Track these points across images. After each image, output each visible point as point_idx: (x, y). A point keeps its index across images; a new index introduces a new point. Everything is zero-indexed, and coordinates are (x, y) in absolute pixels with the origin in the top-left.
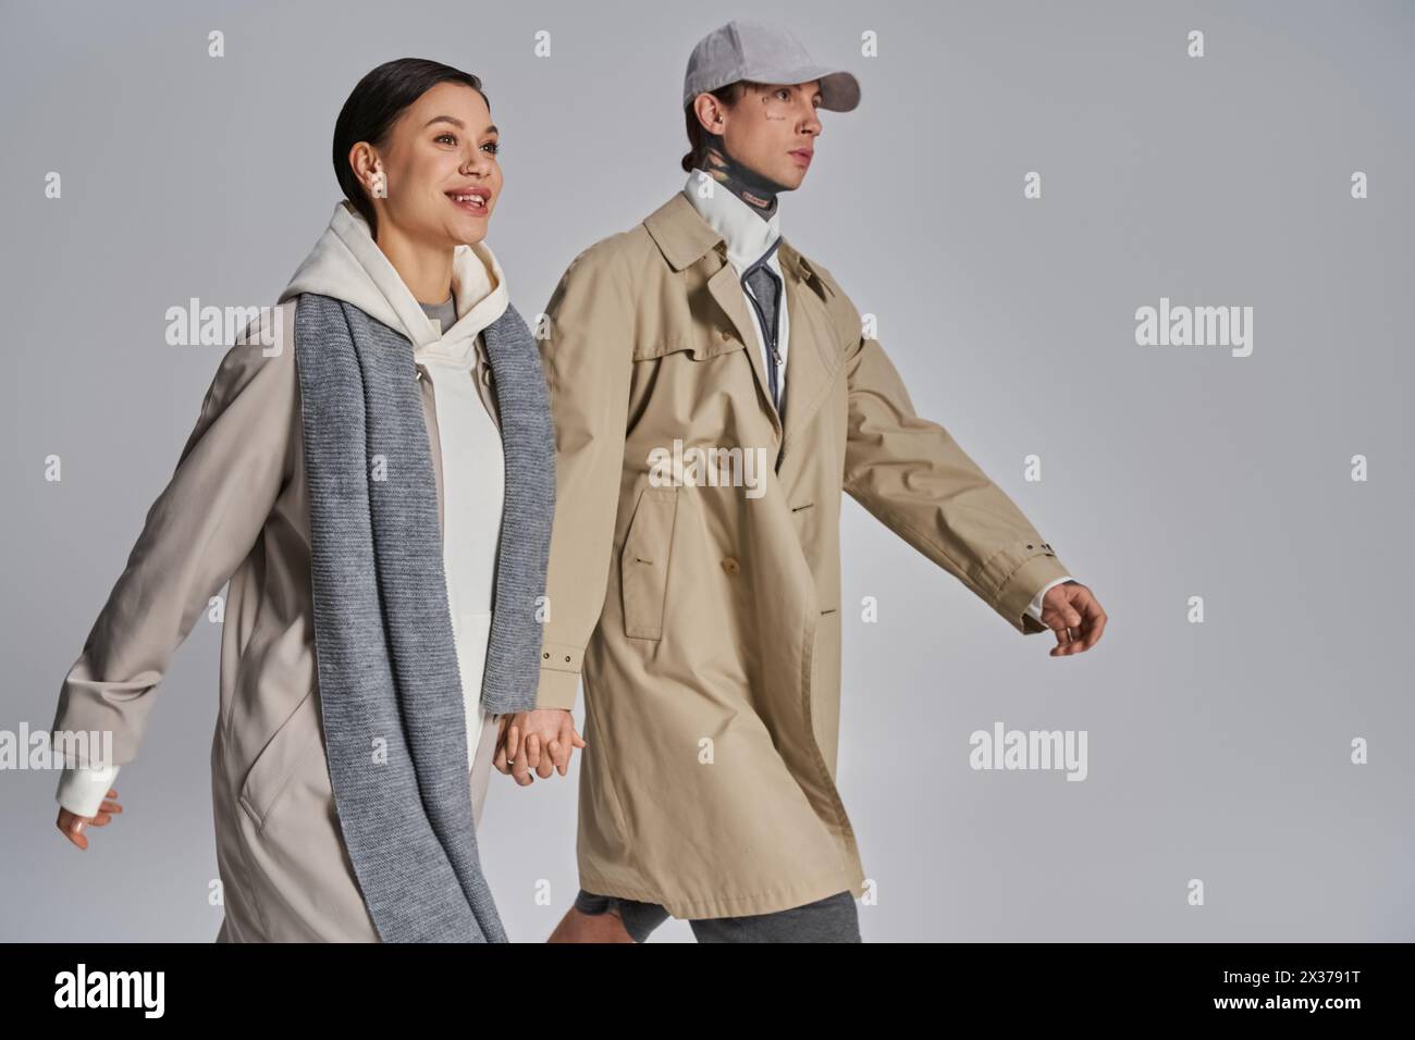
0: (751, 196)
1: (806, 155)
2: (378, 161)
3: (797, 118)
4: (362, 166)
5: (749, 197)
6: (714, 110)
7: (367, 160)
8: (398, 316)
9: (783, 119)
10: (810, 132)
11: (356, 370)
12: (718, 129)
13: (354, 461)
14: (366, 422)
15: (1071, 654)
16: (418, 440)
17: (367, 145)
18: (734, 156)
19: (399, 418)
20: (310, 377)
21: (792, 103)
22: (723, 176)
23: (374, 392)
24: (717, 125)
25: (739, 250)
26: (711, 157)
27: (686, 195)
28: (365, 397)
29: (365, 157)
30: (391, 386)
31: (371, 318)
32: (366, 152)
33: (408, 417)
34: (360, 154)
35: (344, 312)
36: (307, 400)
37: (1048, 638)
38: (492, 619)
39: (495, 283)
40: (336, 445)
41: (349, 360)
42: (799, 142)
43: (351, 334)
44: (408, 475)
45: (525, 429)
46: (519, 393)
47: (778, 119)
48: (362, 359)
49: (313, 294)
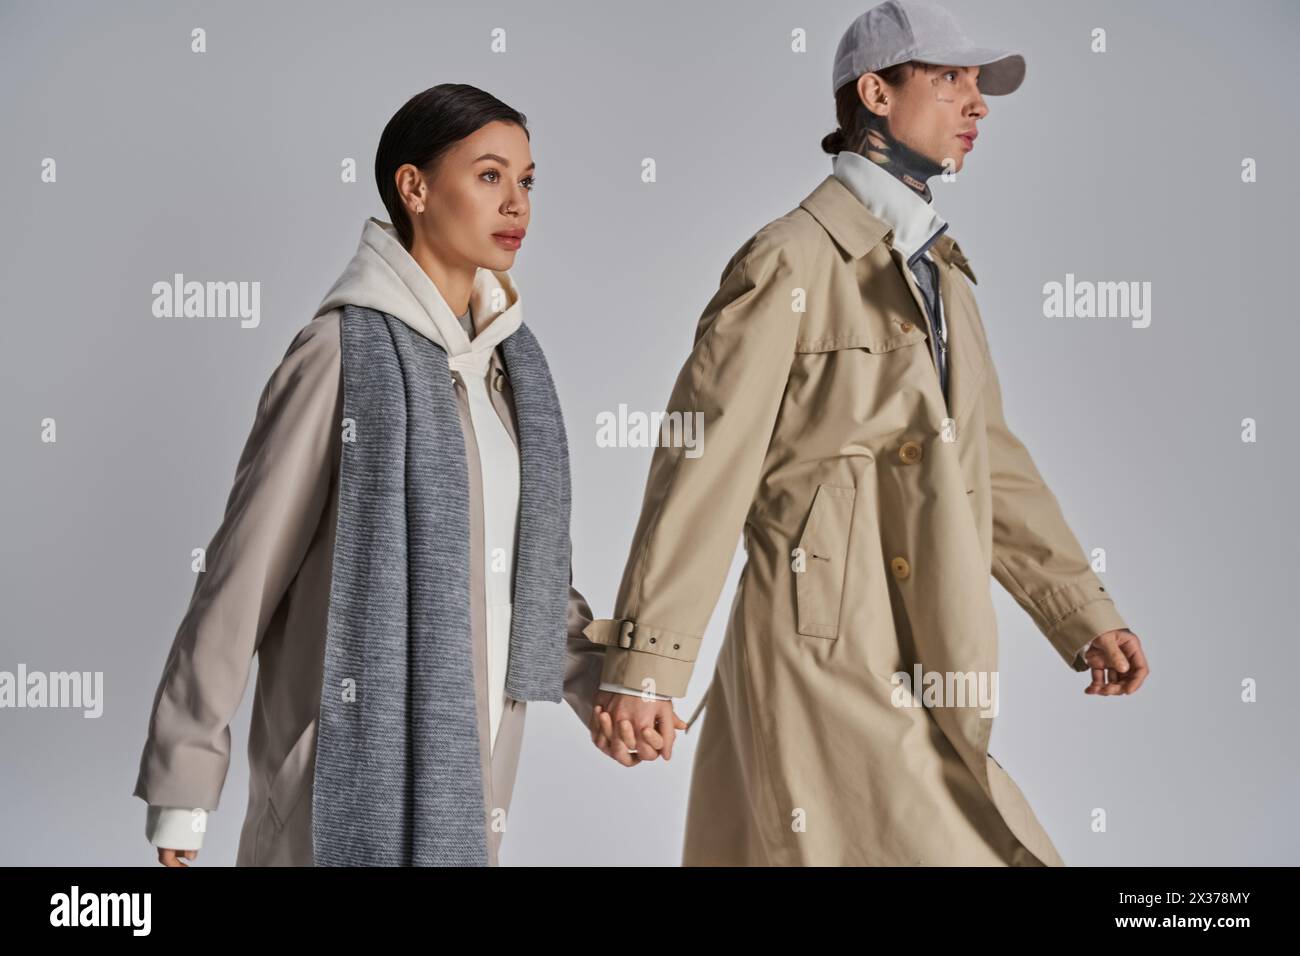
0: (911, 179)
1: (969, 138)
2: (423, 185)
3: (965, 100)
4: (406, 188)
5: (909, 179)
6: (877, 91)
7: (412, 183)
8: (437, 328)
9: (952, 101)
10: (977, 115)
11: (398, 376)
12: (882, 110)
13: (391, 461)
14: (407, 425)
15: (1106, 695)
16: (451, 444)
17: (414, 169)
18: (898, 138)
19: (435, 423)
20: (354, 380)
21: (957, 85)
22: (883, 158)
23: (416, 396)
24: (882, 106)
25: (903, 237)
26: (870, 138)
27: (839, 179)
28: (407, 402)
29: (410, 179)
30: (429, 392)
31: (411, 329)
32: (412, 174)
33: (444, 422)
34: (406, 176)
35: (387, 323)
36: (351, 402)
37: (1086, 677)
38: (513, 611)
39: (512, 299)
40: (376, 445)
41: (392, 366)
42: (966, 125)
43: (394, 343)
44: (442, 476)
45: (540, 431)
46: (533, 398)
47: (947, 101)
48: (406, 366)
49: (357, 306)
